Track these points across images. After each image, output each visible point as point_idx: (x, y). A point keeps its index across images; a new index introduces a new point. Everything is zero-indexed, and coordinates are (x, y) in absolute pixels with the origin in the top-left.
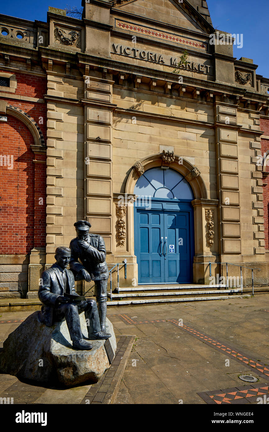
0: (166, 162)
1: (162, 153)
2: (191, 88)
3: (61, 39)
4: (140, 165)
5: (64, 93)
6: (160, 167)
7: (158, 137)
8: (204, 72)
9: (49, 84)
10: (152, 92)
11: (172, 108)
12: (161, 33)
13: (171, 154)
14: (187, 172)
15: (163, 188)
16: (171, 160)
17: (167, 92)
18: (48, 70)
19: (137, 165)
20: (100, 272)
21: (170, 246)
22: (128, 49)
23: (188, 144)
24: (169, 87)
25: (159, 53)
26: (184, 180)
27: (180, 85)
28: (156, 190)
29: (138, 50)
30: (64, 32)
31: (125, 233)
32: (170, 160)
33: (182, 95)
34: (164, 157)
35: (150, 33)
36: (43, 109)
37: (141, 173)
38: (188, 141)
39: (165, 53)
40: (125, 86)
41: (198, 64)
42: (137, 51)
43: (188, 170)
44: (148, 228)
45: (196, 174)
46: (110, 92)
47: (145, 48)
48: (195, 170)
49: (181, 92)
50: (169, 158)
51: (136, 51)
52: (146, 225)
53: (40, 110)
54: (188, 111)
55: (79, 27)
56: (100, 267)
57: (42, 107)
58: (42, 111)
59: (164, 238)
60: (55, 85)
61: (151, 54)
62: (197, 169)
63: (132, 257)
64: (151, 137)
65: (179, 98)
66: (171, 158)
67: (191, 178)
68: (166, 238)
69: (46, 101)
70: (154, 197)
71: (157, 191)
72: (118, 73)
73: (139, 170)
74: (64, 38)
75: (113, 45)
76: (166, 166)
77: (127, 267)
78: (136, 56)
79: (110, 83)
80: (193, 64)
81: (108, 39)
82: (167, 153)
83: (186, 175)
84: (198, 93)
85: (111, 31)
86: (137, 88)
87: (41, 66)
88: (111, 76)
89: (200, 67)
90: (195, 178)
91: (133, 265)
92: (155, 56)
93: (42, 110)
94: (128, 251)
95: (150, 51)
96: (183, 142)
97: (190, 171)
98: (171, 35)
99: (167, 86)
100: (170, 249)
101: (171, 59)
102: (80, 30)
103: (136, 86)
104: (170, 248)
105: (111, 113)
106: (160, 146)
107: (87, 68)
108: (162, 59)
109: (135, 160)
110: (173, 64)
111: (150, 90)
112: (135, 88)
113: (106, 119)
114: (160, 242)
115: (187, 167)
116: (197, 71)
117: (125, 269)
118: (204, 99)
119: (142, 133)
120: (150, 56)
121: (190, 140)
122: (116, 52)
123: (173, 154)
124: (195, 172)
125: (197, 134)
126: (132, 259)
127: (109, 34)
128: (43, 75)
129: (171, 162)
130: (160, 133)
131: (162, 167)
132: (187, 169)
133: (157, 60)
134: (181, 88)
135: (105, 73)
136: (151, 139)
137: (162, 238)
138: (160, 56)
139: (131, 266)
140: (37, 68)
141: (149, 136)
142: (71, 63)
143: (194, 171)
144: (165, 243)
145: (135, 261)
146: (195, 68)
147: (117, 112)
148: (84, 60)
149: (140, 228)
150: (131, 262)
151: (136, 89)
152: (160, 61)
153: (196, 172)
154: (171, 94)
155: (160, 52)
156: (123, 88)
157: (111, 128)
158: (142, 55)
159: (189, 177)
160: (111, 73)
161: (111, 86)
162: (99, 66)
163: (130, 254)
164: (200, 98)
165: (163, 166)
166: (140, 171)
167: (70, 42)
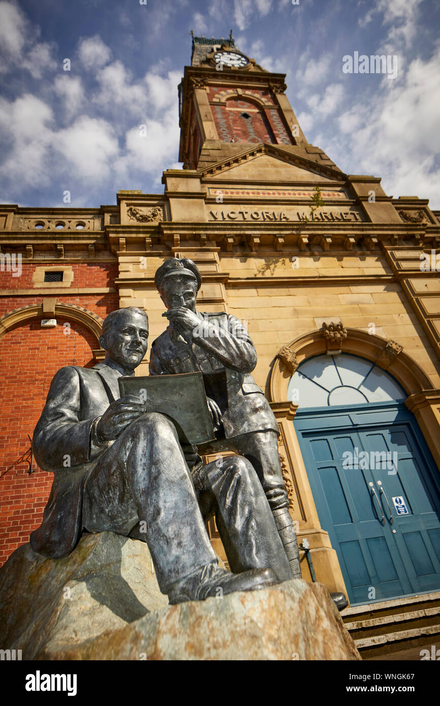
0: (333, 340)
1: (323, 328)
2: (339, 237)
3: (136, 218)
4: (288, 351)
5: (145, 274)
6: (325, 354)
7: (308, 308)
8: (351, 220)
9: (121, 267)
10: (280, 253)
11: (318, 267)
12: (275, 191)
13: (338, 326)
14: (377, 351)
15: (340, 387)
16: (342, 335)
17: (303, 249)
18: (119, 251)
19: (283, 352)
20: (248, 410)
21: (394, 499)
22: (232, 213)
23: (362, 310)
24: (305, 240)
25: (279, 211)
26: (375, 367)
27: (321, 236)
28: (329, 392)
29: (247, 211)
30: (141, 211)
31: (290, 481)
32: (339, 335)
33: (328, 249)
34: (328, 332)
35: (259, 193)
36: (113, 300)
37: (293, 364)
38: (360, 305)
39: (288, 210)
40: (237, 252)
41: (339, 213)
42: (246, 213)
43: (377, 348)
44: (335, 467)
45: (395, 350)
46: (216, 261)
47: (256, 209)
48: (391, 345)
49: (325, 245)
50: (336, 333)
51: (244, 213)
52: (330, 463)
53: (109, 302)
54: (346, 268)
55: (161, 202)
56: (244, 393)
57: (113, 298)
58: (111, 304)
59: (375, 484)
60: (130, 267)
61: (266, 213)
62: (393, 342)
63: (320, 533)
64: (295, 310)
65: (324, 253)
66: (340, 333)
67: (387, 360)
68: (379, 483)
69: (117, 288)
70: (329, 405)
71: (332, 393)
72: (223, 237)
73: (288, 360)
74: (141, 216)
75: (211, 213)
76: (336, 350)
77: (312, 559)
78: (246, 219)
79: (213, 251)
80: (331, 214)
81: (203, 206)
82: (330, 326)
83: (376, 359)
84: (352, 240)
85: (205, 198)
86: (256, 251)
87: (110, 250)
88: (214, 243)
89: (344, 215)
90: (395, 358)
91: (324, 552)
92: (274, 214)
93: (112, 302)
94: (306, 521)
95: (264, 211)
96: (353, 308)
97: (381, 348)
98: (290, 192)
99: (302, 240)
100: (397, 507)
101: (298, 214)
102: (162, 206)
103: (254, 249)
104: (396, 504)
105: (223, 286)
106: (315, 320)
107: (177, 239)
108: (284, 215)
109: (277, 347)
110: (301, 218)
111: (277, 251)
112: (252, 251)
113: (215, 294)
114: (371, 495)
115: (374, 343)
116: (341, 220)
117: (310, 565)
118: (364, 248)
119: (279, 307)
120: (267, 216)
121: (363, 303)
122: (217, 219)
123: (341, 326)
124: (392, 348)
125: (371, 294)
126: (320, 538)
127: (202, 202)
128: (113, 260)
129: (342, 340)
130: (309, 303)
131: (328, 351)
132: (374, 346)
133: (277, 218)
134: (323, 239)
135: (204, 240)
136: (296, 312)
137: (371, 484)
138: (281, 214)
139: (321, 556)
140: (104, 253)
141: (292, 308)
142: (153, 236)
143: (389, 346)
144: (381, 494)
145: (327, 542)
146: (336, 217)
147: (231, 285)
148: (171, 229)
149: (318, 469)
150: (319, 545)
151: (254, 253)
152: (282, 218)
153: (394, 346)
154: (310, 250)
155: (279, 209)
156: (234, 254)
157: (225, 304)
158: (255, 216)
159: (384, 360)
160: (213, 240)
161: (216, 253)
162: (194, 233)
163: (312, 528)
164: (357, 249)
165: (330, 350)
166: (291, 361)
167: (150, 219)
